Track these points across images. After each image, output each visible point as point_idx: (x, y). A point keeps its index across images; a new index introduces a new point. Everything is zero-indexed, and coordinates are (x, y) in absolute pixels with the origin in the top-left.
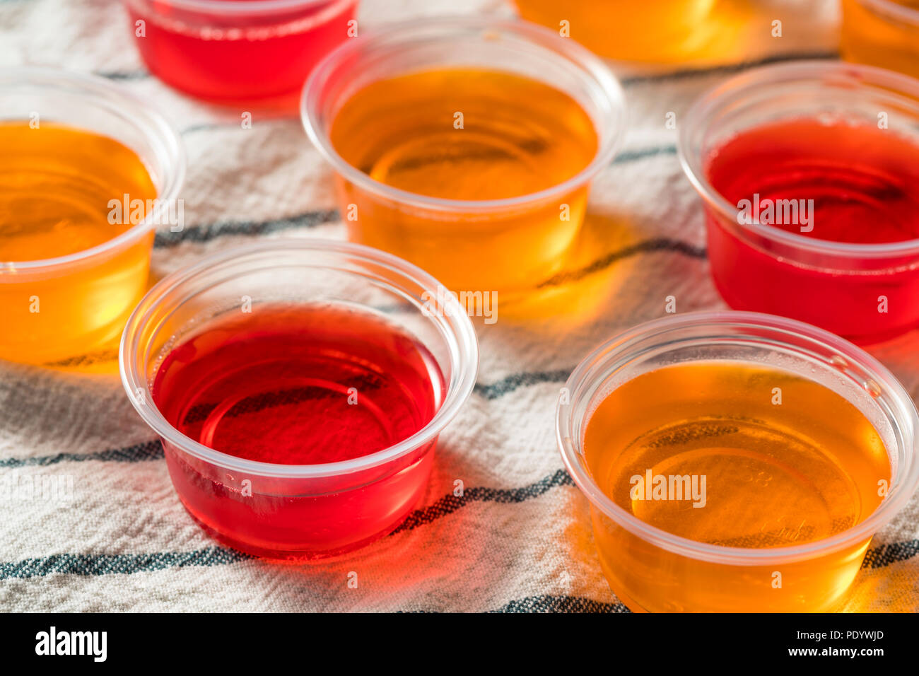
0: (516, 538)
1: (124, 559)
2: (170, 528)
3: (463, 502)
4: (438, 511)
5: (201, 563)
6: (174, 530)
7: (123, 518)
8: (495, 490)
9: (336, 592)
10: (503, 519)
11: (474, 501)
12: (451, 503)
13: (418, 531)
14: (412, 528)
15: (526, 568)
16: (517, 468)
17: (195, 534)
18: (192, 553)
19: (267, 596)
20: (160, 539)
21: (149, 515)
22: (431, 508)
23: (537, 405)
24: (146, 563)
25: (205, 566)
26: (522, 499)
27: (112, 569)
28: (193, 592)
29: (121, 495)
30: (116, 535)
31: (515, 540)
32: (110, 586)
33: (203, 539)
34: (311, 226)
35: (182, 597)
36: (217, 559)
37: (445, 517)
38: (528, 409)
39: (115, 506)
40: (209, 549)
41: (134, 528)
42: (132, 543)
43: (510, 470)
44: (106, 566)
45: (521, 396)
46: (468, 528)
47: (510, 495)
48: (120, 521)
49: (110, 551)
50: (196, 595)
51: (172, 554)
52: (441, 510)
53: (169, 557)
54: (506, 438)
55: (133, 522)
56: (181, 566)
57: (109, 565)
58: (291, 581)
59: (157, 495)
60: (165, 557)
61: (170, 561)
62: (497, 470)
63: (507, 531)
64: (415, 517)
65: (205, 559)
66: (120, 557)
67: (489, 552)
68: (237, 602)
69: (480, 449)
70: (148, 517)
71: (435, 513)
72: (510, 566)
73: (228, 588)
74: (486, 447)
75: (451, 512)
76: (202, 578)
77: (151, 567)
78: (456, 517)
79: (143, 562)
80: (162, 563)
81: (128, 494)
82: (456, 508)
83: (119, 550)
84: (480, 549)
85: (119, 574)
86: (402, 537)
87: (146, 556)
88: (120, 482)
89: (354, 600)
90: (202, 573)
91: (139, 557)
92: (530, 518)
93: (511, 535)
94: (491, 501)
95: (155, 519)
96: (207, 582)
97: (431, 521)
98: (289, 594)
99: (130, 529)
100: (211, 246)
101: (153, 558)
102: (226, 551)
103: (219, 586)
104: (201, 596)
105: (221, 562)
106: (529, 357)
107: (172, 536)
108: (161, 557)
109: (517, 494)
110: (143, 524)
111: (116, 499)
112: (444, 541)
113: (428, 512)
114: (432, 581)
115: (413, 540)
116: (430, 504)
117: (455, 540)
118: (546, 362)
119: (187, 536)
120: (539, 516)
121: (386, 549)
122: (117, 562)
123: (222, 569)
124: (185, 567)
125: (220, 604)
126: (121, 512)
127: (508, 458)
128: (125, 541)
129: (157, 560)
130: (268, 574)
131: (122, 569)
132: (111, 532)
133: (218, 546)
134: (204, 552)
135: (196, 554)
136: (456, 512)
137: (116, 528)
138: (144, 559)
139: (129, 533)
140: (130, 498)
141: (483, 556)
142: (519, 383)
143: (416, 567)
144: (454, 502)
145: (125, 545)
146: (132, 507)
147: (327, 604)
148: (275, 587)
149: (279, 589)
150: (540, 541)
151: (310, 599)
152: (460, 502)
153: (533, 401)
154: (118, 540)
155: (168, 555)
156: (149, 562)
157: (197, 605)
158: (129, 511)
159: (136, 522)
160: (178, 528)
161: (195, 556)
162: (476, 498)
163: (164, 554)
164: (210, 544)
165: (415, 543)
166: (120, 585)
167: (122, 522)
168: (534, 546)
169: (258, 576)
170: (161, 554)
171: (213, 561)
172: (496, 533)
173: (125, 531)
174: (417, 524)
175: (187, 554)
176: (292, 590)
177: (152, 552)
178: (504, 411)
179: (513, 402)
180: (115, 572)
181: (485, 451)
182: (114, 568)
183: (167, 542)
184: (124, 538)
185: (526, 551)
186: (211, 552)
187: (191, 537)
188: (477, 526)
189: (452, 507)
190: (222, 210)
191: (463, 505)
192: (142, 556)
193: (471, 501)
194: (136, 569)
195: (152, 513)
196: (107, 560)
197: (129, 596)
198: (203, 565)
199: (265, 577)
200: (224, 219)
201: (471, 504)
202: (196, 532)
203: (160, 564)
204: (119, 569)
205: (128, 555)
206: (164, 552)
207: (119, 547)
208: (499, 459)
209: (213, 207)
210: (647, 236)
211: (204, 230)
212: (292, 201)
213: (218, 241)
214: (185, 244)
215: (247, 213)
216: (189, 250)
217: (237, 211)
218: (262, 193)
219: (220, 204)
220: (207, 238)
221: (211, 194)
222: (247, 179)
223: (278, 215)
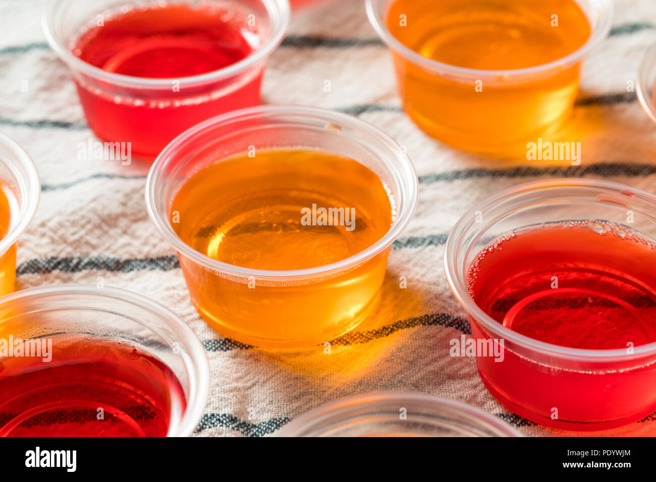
34: (164, 269)
100: (77, 275)
190: (94, 247)
200: (94, 254)
209: (87, 243)
210: (431, 311)
211: (75, 261)
212: (154, 246)
213: (84, 272)
214: (56, 272)
215: (114, 252)
216: (57, 277)
217: (108, 248)
218: (133, 236)
219: (94, 241)
220: (76, 268)
221: (91, 231)
222: (123, 223)
223: (140, 257)
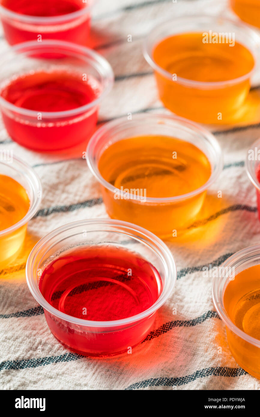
0: (195, 342)
1: (32, 361)
2: (49, 346)
3: (171, 327)
4: (160, 332)
5: (64, 360)
6: (51, 347)
7: (30, 343)
8: (183, 321)
9: (123, 370)
10: (189, 334)
11: (175, 327)
12: (165, 328)
13: (153, 340)
14: (150, 340)
15: (201, 356)
16: (190, 310)
17: (60, 348)
18: (60, 356)
19: (94, 374)
20: (46, 351)
21: (40, 341)
22: (157, 330)
23: (196, 282)
24: (41, 362)
25: (66, 362)
26: (194, 324)
27: (27, 366)
28: (63, 374)
29: (27, 333)
30: (28, 351)
31: (195, 343)
32: (28, 374)
33: (63, 350)
34: (90, 206)
35: (58, 376)
36: (70, 358)
37: (164, 334)
38: (192, 284)
39: (26, 338)
40: (66, 354)
41: (34, 347)
42: (35, 354)
43: (188, 311)
44: (25, 365)
45: (188, 278)
46: (174, 339)
47: (190, 323)
48: (28, 344)
49: (26, 358)
50: (64, 375)
51: (51, 357)
52: (161, 331)
53: (50, 359)
54: (184, 297)
55: (34, 344)
56: (56, 362)
57: (26, 364)
58: (103, 366)
59: (42, 331)
60: (49, 359)
61: (51, 360)
62: (182, 312)
63: (191, 339)
64: (151, 335)
65: (65, 359)
66: (30, 360)
67: (184, 349)
68: (82, 377)
69: (174, 303)
70: (39, 342)
71: (159, 333)
72: (194, 355)
73: (77, 371)
74: (177, 302)
75: (166, 332)
76: (65, 367)
77: (43, 364)
78: (169, 334)
79: (40, 362)
80: (48, 361)
81: (30, 332)
82: (168, 330)
83: (29, 357)
84: (180, 348)
85: (31, 368)
86: (147, 344)
87: (41, 359)
88: (26, 326)
89: (131, 373)
90: (65, 365)
91: (38, 359)
92: (200, 333)
93: (193, 341)
94: (182, 327)
95: (43, 342)
96: (68, 369)
97: (158, 336)
98: (103, 372)
99: (33, 347)
100: (49, 217)
101: (44, 360)
102: (74, 354)
103: (73, 370)
104: (66, 375)
105: (72, 359)
106: (189, 260)
107: (50, 350)
108: (47, 359)
109: (192, 322)
110: (38, 345)
111: (25, 335)
112: (165, 345)
113: (156, 332)
114: (163, 364)
115: (151, 345)
116: (157, 329)
117: (169, 344)
118: (196, 262)
119: (57, 349)
120: (203, 332)
121: (140, 350)
122: (29, 363)
123: (73, 362)
124: (57, 363)
125: (75, 379)
126: (28, 340)
127: (186, 306)
128: (32, 353)
129: (46, 361)
130: (93, 364)
131: (31, 365)
132: (25, 350)
133: (70, 352)
134: (65, 355)
135: (62, 357)
136: (168, 332)
137: (27, 348)
138: (40, 360)
139: (33, 349)
140: (31, 334)
141: (182, 351)
142: (186, 272)
143: (154, 357)
144: (167, 328)
145: (31, 355)
146: (33, 338)
147: (119, 376)
148: (97, 370)
149: (98, 370)
150: (205, 343)
151: (112, 374)
152: (169, 328)
153: (194, 280)
154: (29, 353)
155: (50, 358)
156: (42, 361)
157: (65, 380)
158: (31, 339)
159: (35, 344)
160: (53, 346)
161: (61, 358)
162: (176, 325)
163: (48, 358)
164: (67, 352)
165: (152, 346)
166: (32, 373)
167: (29, 345)
168: (203, 346)
169: (88, 365)
170: (47, 358)
171: (69, 359)
172: (187, 341)
173: (31, 348)
174: (152, 337)
175: (58, 357)
176: (104, 371)
177: (43, 357)
178: (182, 285)
179: (185, 281)
180: (29, 367)
181: (176, 304)
182: (28, 365)
183: (49, 352)
184: (31, 352)
185: (200, 348)
186: (67, 355)
187: (58, 349)
188: (178, 338)
189: (166, 330)
190: (52, 202)
191: (171, 329)
192: (39, 359)
193: (174, 327)
194: (37, 365)
195: (41, 340)
196: (25, 362)
197: (37, 378)
198: (65, 361)
199: (92, 365)
200: (53, 205)
201: (174, 328)
202: (60, 347)
203: (47, 362)
204: (31, 366)
205: (33, 359)
206: (48, 356)
207: (29, 356)
208: (183, 307)
209: (48, 200)
210: (232, 204)
211: (46, 211)
212: (81, 196)
213: (52, 215)
214: (39, 218)
215: (62, 202)
216: (40, 220)
217: (59, 201)
218: (68, 193)
219: (51, 199)
220: (47, 214)
221: (47, 195)
222: (61, 187)
223: (76, 202)
